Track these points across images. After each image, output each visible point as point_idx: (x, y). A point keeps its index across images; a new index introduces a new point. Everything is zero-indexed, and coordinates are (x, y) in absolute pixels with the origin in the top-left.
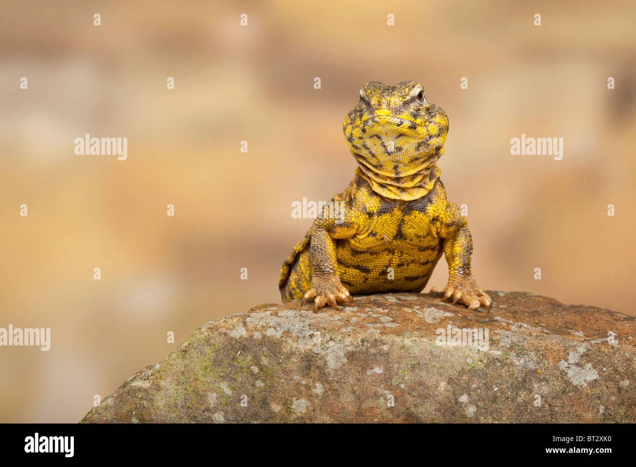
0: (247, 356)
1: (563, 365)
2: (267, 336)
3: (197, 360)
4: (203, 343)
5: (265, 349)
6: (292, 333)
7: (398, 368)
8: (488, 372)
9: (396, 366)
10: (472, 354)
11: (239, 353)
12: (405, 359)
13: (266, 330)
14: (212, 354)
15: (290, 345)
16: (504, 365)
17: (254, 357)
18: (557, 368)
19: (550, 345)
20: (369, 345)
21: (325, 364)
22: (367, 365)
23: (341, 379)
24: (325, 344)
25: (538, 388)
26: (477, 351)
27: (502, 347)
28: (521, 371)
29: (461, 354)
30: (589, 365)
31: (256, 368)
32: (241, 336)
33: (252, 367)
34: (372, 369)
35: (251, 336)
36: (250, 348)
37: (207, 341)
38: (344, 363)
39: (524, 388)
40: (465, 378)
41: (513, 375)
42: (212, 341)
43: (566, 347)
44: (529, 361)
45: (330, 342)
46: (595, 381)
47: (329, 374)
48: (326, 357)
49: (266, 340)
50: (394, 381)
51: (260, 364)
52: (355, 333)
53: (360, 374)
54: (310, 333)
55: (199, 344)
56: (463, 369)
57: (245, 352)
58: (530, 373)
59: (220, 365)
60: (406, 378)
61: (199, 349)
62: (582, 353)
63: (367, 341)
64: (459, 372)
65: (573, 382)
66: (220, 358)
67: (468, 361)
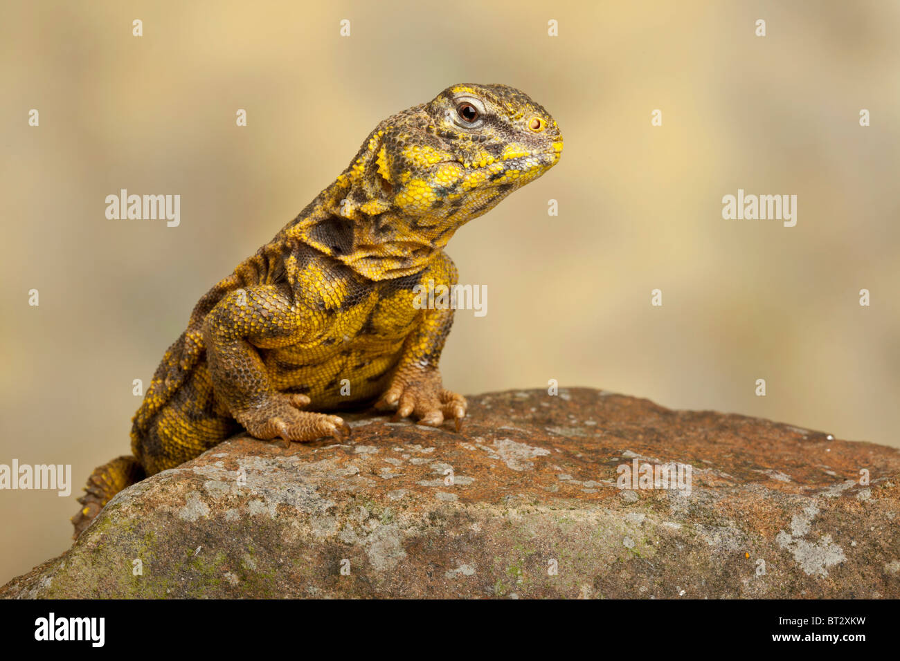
0: (215, 555)
1: (784, 540)
2: (251, 515)
3: (120, 566)
4: (129, 535)
5: (249, 539)
6: (294, 506)
7: (503, 565)
8: (663, 561)
9: (498, 560)
10: (632, 531)
11: (199, 549)
12: (514, 547)
13: (247, 504)
14: (148, 554)
15: (298, 530)
16: (690, 547)
17: (228, 555)
18: (775, 547)
19: (756, 506)
20: (445, 524)
21: (367, 561)
22: (444, 562)
23: (399, 589)
24: (363, 526)
25: (750, 585)
26: (639, 525)
27: (676, 513)
28: (719, 556)
29: (611, 532)
30: (828, 538)
31: (234, 576)
32: (201, 518)
33: (226, 575)
34: (455, 567)
35: (220, 518)
36: (220, 540)
37: (137, 529)
38: (402, 559)
39: (727, 587)
40: (624, 574)
41: (707, 565)
42: (146, 530)
43: (785, 508)
44: (729, 537)
45: (371, 522)
46: (841, 565)
47: (376, 581)
48: (366, 550)
49: (250, 522)
50: (497, 587)
51: (242, 568)
52: (415, 503)
53: (433, 578)
54: (327, 506)
55: (122, 537)
56: (618, 559)
57: (210, 546)
58: (733, 559)
59: (164, 574)
60: (520, 582)
61: (122, 545)
62: (812, 517)
63: (443, 517)
64: (613, 565)
65: (805, 570)
66: (164, 560)
67: (626, 543)
